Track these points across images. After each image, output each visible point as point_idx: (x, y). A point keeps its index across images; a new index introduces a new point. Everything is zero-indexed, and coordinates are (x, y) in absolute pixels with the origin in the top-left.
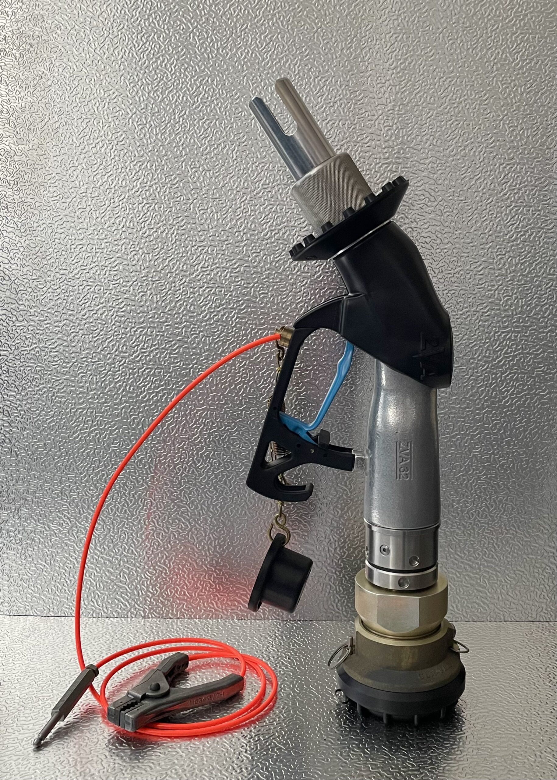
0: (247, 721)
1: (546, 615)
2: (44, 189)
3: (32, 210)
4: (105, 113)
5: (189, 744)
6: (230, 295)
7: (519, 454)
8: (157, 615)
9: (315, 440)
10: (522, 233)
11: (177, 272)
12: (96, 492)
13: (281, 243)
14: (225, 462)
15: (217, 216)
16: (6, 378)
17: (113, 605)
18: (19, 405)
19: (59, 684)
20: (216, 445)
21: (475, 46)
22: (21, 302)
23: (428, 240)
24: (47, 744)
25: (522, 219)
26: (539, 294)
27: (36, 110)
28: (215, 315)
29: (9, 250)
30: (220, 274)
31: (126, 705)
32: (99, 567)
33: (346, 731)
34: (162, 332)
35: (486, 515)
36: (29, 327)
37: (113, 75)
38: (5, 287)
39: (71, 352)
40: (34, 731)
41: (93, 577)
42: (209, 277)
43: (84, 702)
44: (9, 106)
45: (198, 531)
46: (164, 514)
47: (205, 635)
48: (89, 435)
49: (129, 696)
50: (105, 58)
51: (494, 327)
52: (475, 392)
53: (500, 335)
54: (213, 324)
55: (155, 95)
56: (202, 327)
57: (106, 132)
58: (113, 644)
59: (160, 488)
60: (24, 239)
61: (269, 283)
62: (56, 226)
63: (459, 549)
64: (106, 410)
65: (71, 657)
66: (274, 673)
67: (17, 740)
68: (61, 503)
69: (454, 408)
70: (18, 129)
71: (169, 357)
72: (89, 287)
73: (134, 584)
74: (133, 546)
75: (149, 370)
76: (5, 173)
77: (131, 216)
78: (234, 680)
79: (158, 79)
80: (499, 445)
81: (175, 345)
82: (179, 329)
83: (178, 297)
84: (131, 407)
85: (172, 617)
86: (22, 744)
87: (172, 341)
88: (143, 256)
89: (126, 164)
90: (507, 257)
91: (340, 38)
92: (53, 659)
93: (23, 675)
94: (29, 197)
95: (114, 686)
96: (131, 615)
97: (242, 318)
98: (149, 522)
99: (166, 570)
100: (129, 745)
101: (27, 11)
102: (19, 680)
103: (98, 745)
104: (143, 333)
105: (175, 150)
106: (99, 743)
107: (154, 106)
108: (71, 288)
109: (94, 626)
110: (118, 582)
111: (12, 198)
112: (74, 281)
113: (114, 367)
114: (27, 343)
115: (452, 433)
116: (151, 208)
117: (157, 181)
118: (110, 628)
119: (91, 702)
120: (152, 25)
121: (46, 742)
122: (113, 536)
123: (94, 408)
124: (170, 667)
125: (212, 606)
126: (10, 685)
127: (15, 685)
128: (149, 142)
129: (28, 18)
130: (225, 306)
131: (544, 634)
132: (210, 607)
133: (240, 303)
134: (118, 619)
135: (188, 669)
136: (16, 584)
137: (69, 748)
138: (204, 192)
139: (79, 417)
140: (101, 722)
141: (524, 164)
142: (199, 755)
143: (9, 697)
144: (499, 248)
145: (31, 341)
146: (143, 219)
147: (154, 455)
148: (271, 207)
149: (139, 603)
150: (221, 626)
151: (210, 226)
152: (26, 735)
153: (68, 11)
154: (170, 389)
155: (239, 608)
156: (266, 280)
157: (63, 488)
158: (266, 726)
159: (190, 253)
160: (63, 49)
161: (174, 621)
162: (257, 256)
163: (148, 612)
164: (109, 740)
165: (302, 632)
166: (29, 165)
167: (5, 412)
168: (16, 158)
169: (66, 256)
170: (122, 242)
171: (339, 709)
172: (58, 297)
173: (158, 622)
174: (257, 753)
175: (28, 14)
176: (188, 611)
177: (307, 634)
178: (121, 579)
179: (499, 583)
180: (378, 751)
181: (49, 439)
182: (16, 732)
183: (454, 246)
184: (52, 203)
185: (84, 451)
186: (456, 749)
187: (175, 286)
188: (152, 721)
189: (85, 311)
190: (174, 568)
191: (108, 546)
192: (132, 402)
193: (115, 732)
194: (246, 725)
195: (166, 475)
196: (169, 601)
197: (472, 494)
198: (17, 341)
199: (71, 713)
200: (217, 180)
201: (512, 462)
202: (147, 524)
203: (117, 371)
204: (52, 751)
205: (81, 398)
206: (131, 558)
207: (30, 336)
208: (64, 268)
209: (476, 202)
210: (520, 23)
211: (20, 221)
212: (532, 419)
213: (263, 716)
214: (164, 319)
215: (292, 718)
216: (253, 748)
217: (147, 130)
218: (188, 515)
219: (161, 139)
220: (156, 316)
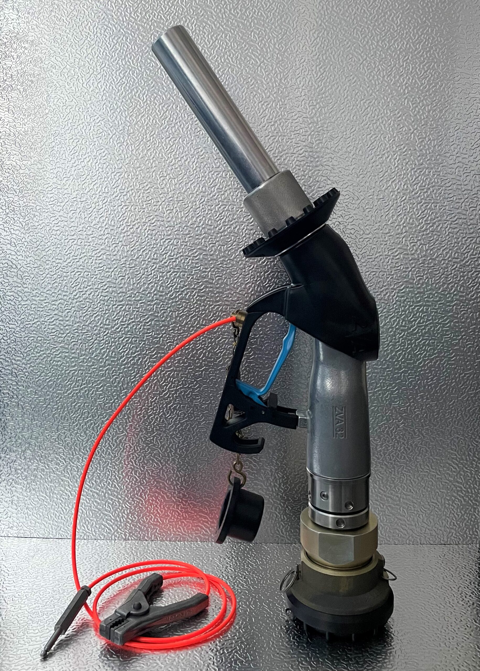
0: (213, 636)
1: (456, 539)
2: (43, 196)
3: (34, 213)
4: (91, 134)
5: (167, 656)
6: (192, 278)
7: (431, 406)
8: (136, 538)
9: (266, 403)
10: (431, 225)
11: (149, 260)
12: (85, 438)
13: (233, 236)
14: (189, 414)
15: (181, 215)
16: (14, 346)
17: (100, 530)
18: (24, 368)
19: (59, 600)
20: (181, 399)
21: (389, 74)
22: (25, 286)
23: (352, 231)
24: (51, 655)
25: (430, 213)
26: (446, 275)
27: (36, 133)
28: (180, 294)
29: (16, 244)
30: (183, 261)
31: (114, 622)
32: (88, 499)
33: (295, 645)
34: (138, 308)
35: (405, 457)
36: (32, 306)
37: (97, 104)
38: (13, 273)
39: (65, 325)
40: (41, 642)
41: (84, 507)
42: (174, 264)
43: (80, 617)
44: (15, 130)
45: (168, 470)
46: (140, 455)
47: (175, 556)
48: (80, 392)
49: (117, 614)
50: (90, 90)
51: (409, 302)
52: (394, 355)
53: (414, 308)
54: (178, 301)
55: (131, 119)
56: (169, 304)
57: (92, 150)
58: (101, 564)
59: (137, 434)
60: (28, 235)
61: (223, 267)
62: (53, 225)
63: (382, 485)
64: (94, 371)
65: (68, 575)
66: (233, 591)
67: (28, 651)
68: (58, 447)
69: (377, 369)
70: (22, 148)
71: (144, 329)
72: (79, 273)
73: (117, 512)
74: (116, 481)
75: (127, 339)
76: (12, 183)
77: (112, 216)
78: (201, 599)
79: (133, 106)
80: (414, 399)
81: (147, 318)
82: (151, 305)
83: (149, 280)
84: (113, 369)
85: (147, 539)
86: (32, 655)
87: (146, 315)
88: (122, 247)
89: (108, 175)
90: (419, 245)
91: (279, 71)
92: (54, 577)
93: (30, 591)
94: (31, 202)
95: (103, 602)
96: (114, 538)
97: (202, 296)
98: (128, 462)
99: (142, 501)
100: (118, 657)
101: (28, 54)
102: (27, 596)
103: (93, 656)
104: (123, 309)
105: (147, 162)
106: (94, 654)
107: (130, 128)
108: (65, 274)
109: (85, 547)
110: (104, 511)
111: (18, 203)
112: (67, 268)
113: (99, 337)
114: (30, 318)
115: (375, 389)
116: (128, 209)
117: (133, 187)
118: (98, 549)
119: (86, 617)
120: (128, 63)
121: (51, 653)
122: (99, 474)
123: (83, 370)
124: (148, 587)
125: (180, 531)
126: (20, 600)
127: (24, 601)
128: (126, 156)
129: (30, 60)
130: (187, 287)
131: (455, 556)
132: (179, 532)
133: (200, 284)
134: (104, 541)
135: (162, 587)
136: (22, 512)
137: (70, 659)
138: (170, 196)
139: (72, 377)
140: (94, 635)
141: (432, 168)
142: (175, 666)
143: (20, 611)
144: (412, 237)
145: (33, 316)
146: (121, 218)
147: (132, 408)
148: (224, 206)
149: (121, 527)
150: (188, 548)
151: (175, 223)
152: (35, 646)
153: (61, 54)
154: (144, 354)
155: (202, 533)
156: (220, 265)
157: (60, 434)
158: (229, 640)
159: (159, 244)
160: (57, 84)
161: (149, 543)
162: (213, 246)
163: (128, 535)
164: (101, 652)
165: (254, 554)
166: (31, 176)
167: (14, 374)
168: (21, 171)
169: (61, 249)
170: (105, 237)
171: (287, 625)
172: (55, 281)
173: (136, 544)
174: (222, 665)
175: (29, 57)
176: (160, 534)
177: (258, 556)
178: (106, 508)
179: (415, 512)
180: (322, 665)
181: (48, 395)
182: (26, 643)
183: (374, 236)
184: (49, 206)
185: (76, 405)
186: (388, 663)
187: (147, 271)
188: (135, 636)
189: (76, 292)
190: (149, 500)
191: (96, 481)
192: (114, 365)
193: (106, 644)
194: (211, 639)
195: (142, 423)
196: (145, 526)
197: (392, 439)
198: (22, 317)
199: (70, 627)
200: (180, 186)
201: (425, 413)
202: (127, 463)
203: (102, 340)
204: (56, 661)
205: (73, 362)
206: (114, 491)
207: (33, 312)
208: (59, 258)
209: (392, 200)
210: (426, 54)
211: (25, 221)
212: (442, 377)
213: (226, 631)
214: (139, 298)
215: (250, 633)
216: (219, 661)
217: (124, 147)
218: (160, 457)
219: (135, 154)
220: (133, 296)
